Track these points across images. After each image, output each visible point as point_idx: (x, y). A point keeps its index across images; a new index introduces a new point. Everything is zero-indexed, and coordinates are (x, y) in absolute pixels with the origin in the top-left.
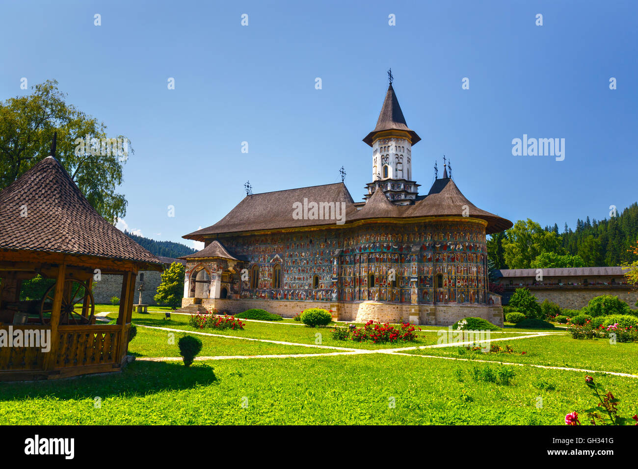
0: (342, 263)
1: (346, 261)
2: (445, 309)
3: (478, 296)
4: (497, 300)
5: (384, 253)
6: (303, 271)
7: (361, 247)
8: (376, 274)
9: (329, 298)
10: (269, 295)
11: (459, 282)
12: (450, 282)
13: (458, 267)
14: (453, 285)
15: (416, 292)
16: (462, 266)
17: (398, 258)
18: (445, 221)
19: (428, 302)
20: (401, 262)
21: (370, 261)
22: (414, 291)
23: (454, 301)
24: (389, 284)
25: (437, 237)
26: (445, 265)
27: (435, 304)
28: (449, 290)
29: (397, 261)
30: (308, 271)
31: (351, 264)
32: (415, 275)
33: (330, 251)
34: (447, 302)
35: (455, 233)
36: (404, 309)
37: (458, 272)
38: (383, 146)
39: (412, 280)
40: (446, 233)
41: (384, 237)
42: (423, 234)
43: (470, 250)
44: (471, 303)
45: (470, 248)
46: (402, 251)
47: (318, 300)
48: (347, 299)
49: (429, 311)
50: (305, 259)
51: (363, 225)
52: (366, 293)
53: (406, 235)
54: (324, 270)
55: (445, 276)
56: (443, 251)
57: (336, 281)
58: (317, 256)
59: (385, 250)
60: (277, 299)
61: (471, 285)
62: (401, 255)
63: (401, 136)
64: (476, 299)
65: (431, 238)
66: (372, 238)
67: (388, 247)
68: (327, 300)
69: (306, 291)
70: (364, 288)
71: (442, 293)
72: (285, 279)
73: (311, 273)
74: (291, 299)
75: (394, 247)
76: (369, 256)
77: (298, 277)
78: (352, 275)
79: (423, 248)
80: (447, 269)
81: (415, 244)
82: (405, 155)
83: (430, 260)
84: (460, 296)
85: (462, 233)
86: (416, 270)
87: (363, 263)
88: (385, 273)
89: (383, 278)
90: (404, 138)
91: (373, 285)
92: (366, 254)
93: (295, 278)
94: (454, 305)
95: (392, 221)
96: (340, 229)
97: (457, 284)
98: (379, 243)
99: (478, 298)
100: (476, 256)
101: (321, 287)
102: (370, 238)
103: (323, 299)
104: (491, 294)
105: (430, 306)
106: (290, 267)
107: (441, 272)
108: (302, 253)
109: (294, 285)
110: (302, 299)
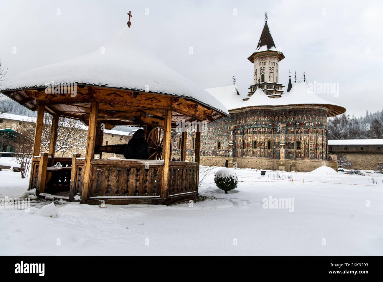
0: (235, 134)
1: (238, 133)
2: (301, 162)
3: (323, 155)
4: (334, 158)
5: (263, 128)
6: (211, 139)
7: (248, 124)
8: (258, 141)
9: (227, 155)
10: (189, 153)
11: (311, 146)
12: (305, 146)
13: (311, 137)
14: (307, 148)
15: (284, 152)
16: (313, 136)
17: (272, 131)
18: (302, 108)
19: (291, 158)
20: (274, 134)
21: (254, 132)
22: (282, 151)
23: (307, 158)
24: (266, 147)
25: (297, 118)
26: (302, 135)
27: (295, 159)
28: (305, 151)
29: (270, 133)
30: (214, 139)
31: (241, 134)
32: (283, 142)
33: (227, 127)
34: (303, 158)
35: (309, 116)
36: (275, 162)
37: (310, 140)
38: (261, 62)
39: (281, 144)
40: (303, 115)
41: (263, 118)
42: (288, 116)
43: (319, 127)
44: (318, 159)
45: (318, 125)
46: (274, 127)
47: (220, 156)
48: (238, 156)
49: (292, 164)
50: (212, 132)
51: (250, 110)
52: (251, 152)
53: (277, 117)
54: (224, 138)
55: (302, 142)
56: (301, 127)
57: (232, 144)
58: (220, 130)
59: (264, 126)
61: (319, 148)
62: (273, 129)
63: (273, 55)
64: (321, 157)
65: (293, 119)
66: (255, 119)
67: (266, 124)
68: (226, 156)
69: (213, 151)
70: (251, 149)
71: (300, 153)
73: (216, 140)
74: (203, 155)
75: (269, 124)
76: (253, 130)
77: (208, 142)
78: (241, 141)
79: (288, 125)
80: (304, 138)
81: (282, 123)
82: (275, 67)
83: (292, 132)
84: (312, 155)
85: (313, 116)
86: (284, 138)
87: (249, 134)
88: (263, 140)
89: (262, 143)
90: (275, 57)
91: (255, 148)
92: (251, 129)
93: (205, 143)
94: (308, 160)
95: (268, 109)
96: (234, 113)
97: (310, 147)
98: (260, 122)
99: (323, 156)
100: (322, 130)
101: (222, 148)
102: (254, 119)
103: (223, 156)
104: (331, 154)
105: (292, 161)
106: (202, 136)
107: (299, 140)
108: (210, 128)
109: (205, 147)
110: (210, 156)
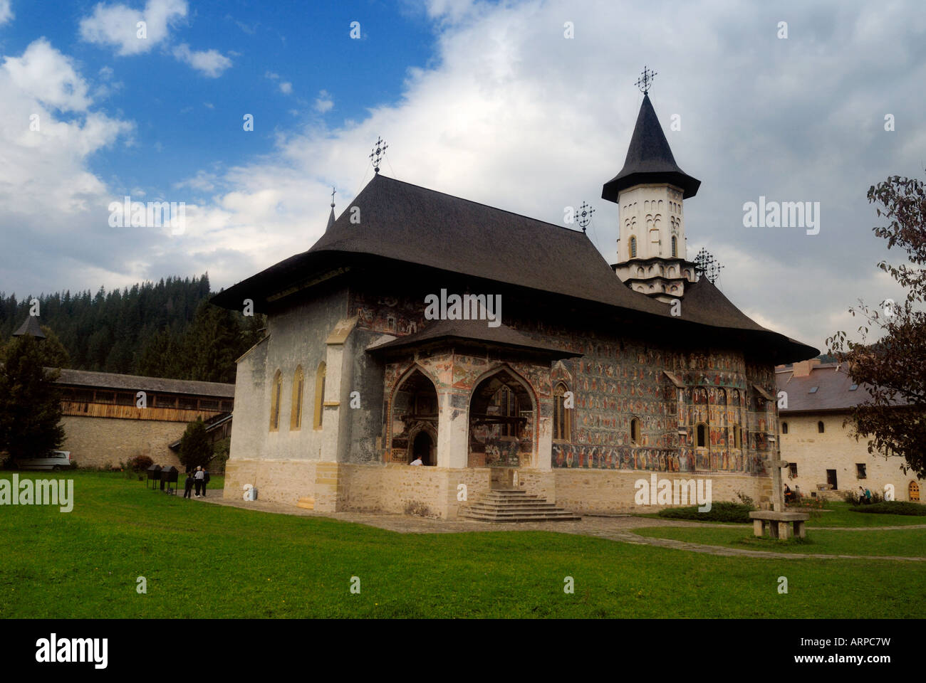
30: (622, 407)
33: (654, 373)
47: (640, 468)
50: (615, 382)
54: (647, 408)
58: (635, 378)
60: (565, 465)
69: (620, 450)
72: (578, 420)
73: (625, 413)
74: (594, 466)
77: (604, 418)
88: (723, 423)
93: (598, 421)
101: (644, 442)
103: (647, 468)
106: (587, 394)
108: (608, 367)
109: (597, 435)
110: (613, 467)
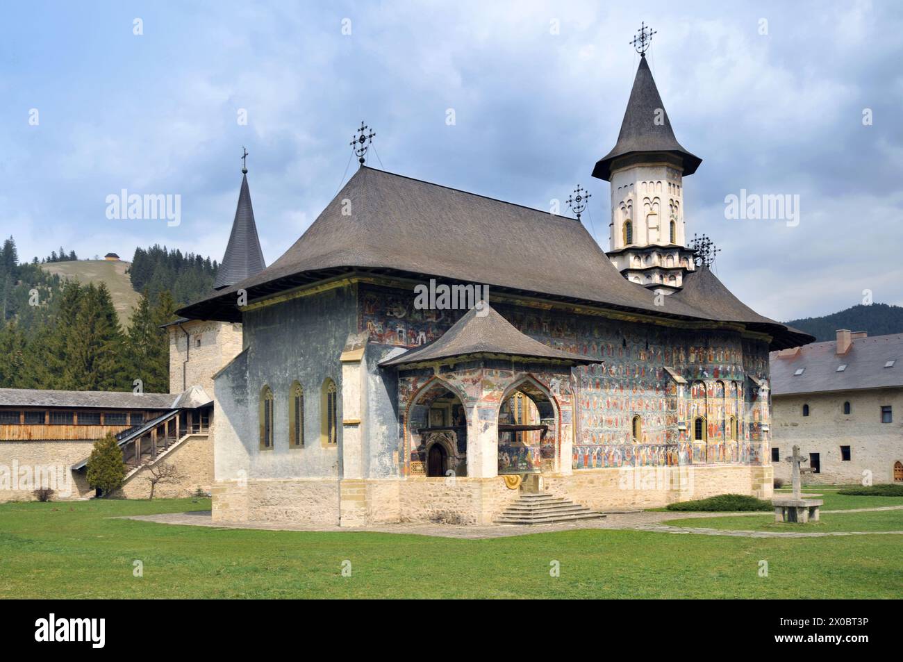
6: (615, 405)
30: (623, 406)
33: (655, 369)
47: (640, 465)
50: (618, 381)
54: (648, 405)
58: (637, 376)
69: (622, 449)
72: (583, 422)
73: (628, 412)
74: (598, 466)
77: (607, 418)
93: (602, 420)
101: (645, 439)
103: (647, 464)
108: (611, 367)
109: (601, 435)
110: (615, 465)
